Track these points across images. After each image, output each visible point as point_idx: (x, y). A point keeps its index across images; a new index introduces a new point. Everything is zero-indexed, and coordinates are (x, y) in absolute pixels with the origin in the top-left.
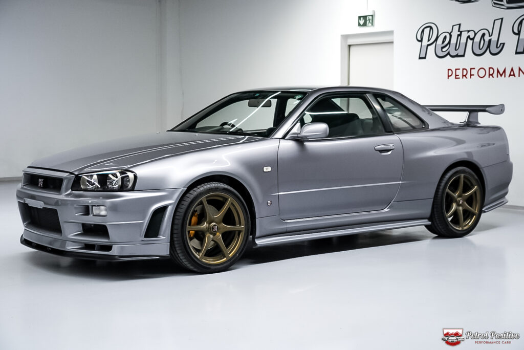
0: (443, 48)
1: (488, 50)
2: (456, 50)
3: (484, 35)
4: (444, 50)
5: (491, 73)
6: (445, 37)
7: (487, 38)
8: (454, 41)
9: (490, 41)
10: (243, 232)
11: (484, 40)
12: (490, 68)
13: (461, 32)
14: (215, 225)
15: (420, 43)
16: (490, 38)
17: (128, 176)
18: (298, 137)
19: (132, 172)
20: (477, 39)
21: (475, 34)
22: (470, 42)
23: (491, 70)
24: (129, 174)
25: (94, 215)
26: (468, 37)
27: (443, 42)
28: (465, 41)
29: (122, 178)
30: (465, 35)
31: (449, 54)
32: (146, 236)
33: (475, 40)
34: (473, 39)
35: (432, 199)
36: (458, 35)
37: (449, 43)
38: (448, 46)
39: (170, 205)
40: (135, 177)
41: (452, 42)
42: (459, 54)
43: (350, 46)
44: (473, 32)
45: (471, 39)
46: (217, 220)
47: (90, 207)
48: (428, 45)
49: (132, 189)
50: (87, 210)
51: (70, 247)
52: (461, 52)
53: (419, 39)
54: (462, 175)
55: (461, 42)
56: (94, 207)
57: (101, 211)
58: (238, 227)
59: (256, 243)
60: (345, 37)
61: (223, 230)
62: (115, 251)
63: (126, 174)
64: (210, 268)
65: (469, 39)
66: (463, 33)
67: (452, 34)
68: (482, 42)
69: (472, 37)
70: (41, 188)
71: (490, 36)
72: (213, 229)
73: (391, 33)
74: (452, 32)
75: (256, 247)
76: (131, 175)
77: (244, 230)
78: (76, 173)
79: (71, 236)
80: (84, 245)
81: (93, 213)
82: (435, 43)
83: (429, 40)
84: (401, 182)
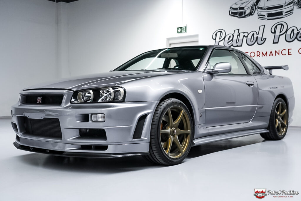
0: (228, 42)
1: (256, 42)
2: (236, 43)
3: (253, 34)
4: (229, 43)
5: (258, 54)
6: (230, 37)
7: (255, 36)
8: (235, 38)
9: (257, 37)
10: (190, 135)
11: (254, 37)
12: (257, 52)
13: (240, 34)
14: (175, 130)
15: (215, 40)
16: (257, 36)
17: (119, 91)
18: (212, 72)
19: (122, 88)
20: (250, 36)
21: (248, 34)
22: (245, 39)
23: (258, 53)
24: (120, 89)
25: (93, 122)
26: (244, 36)
27: (229, 39)
28: (242, 38)
29: (115, 92)
30: (242, 35)
31: (232, 45)
32: (134, 138)
33: (248, 37)
34: (247, 37)
35: (269, 117)
36: (238, 35)
37: (232, 39)
38: (232, 41)
39: (149, 113)
40: (125, 91)
41: (234, 39)
42: (238, 45)
43: (170, 44)
44: (247, 33)
45: (246, 37)
46: (175, 126)
47: (90, 115)
48: (219, 41)
49: (123, 101)
50: (86, 118)
51: (69, 149)
52: (239, 44)
53: (214, 38)
54: (281, 103)
55: (240, 38)
56: (93, 115)
57: (99, 118)
58: (186, 131)
59: (194, 143)
60: (169, 39)
61: (179, 133)
62: (110, 150)
63: (118, 89)
64: (172, 162)
65: (244, 37)
66: (241, 34)
67: (234, 34)
68: (253, 38)
69: (246, 35)
70: (39, 104)
71: (257, 35)
72: (174, 132)
73: (197, 36)
74: (234, 33)
75: (194, 145)
76: (122, 90)
77: (190, 133)
78: (75, 90)
79: (69, 140)
80: (80, 146)
81: (92, 120)
82: (224, 40)
83: (220, 39)
84: (257, 105)
